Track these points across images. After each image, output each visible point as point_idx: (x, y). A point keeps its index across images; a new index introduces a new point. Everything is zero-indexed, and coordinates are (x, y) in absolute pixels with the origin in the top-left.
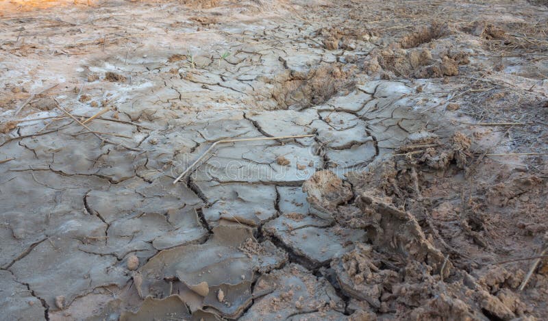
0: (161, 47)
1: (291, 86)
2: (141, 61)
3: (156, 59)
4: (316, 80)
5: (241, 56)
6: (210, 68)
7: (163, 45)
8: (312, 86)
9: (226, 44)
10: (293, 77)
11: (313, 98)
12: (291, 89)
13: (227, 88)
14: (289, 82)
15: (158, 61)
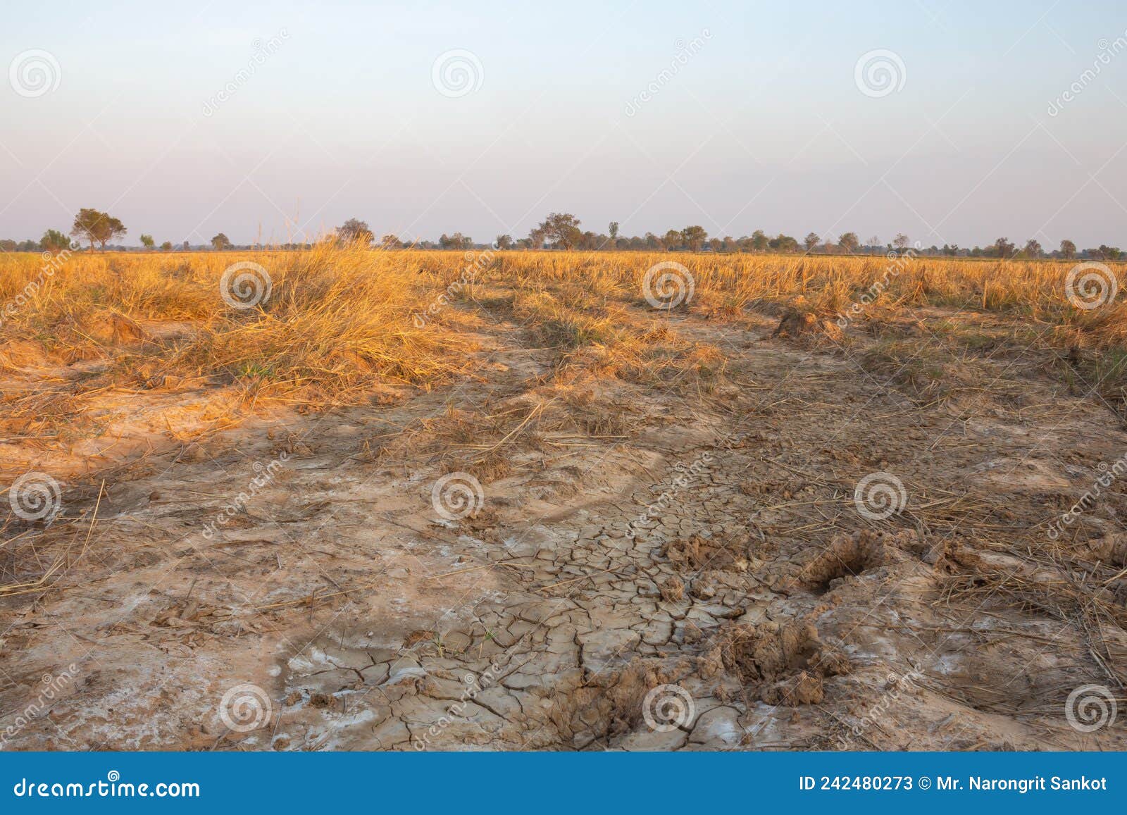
0: (396, 612)
1: (583, 698)
2: (363, 643)
3: (387, 642)
4: (620, 691)
5: (518, 629)
6: (466, 656)
7: (399, 608)
8: (613, 701)
9: (498, 601)
10: (587, 681)
11: (612, 721)
12: (583, 703)
13: (484, 706)
14: (580, 690)
15: (389, 646)
